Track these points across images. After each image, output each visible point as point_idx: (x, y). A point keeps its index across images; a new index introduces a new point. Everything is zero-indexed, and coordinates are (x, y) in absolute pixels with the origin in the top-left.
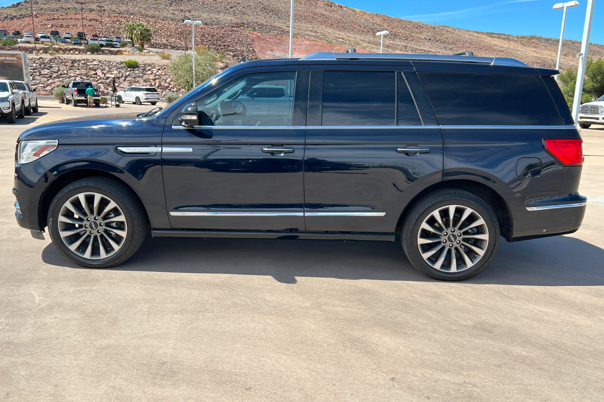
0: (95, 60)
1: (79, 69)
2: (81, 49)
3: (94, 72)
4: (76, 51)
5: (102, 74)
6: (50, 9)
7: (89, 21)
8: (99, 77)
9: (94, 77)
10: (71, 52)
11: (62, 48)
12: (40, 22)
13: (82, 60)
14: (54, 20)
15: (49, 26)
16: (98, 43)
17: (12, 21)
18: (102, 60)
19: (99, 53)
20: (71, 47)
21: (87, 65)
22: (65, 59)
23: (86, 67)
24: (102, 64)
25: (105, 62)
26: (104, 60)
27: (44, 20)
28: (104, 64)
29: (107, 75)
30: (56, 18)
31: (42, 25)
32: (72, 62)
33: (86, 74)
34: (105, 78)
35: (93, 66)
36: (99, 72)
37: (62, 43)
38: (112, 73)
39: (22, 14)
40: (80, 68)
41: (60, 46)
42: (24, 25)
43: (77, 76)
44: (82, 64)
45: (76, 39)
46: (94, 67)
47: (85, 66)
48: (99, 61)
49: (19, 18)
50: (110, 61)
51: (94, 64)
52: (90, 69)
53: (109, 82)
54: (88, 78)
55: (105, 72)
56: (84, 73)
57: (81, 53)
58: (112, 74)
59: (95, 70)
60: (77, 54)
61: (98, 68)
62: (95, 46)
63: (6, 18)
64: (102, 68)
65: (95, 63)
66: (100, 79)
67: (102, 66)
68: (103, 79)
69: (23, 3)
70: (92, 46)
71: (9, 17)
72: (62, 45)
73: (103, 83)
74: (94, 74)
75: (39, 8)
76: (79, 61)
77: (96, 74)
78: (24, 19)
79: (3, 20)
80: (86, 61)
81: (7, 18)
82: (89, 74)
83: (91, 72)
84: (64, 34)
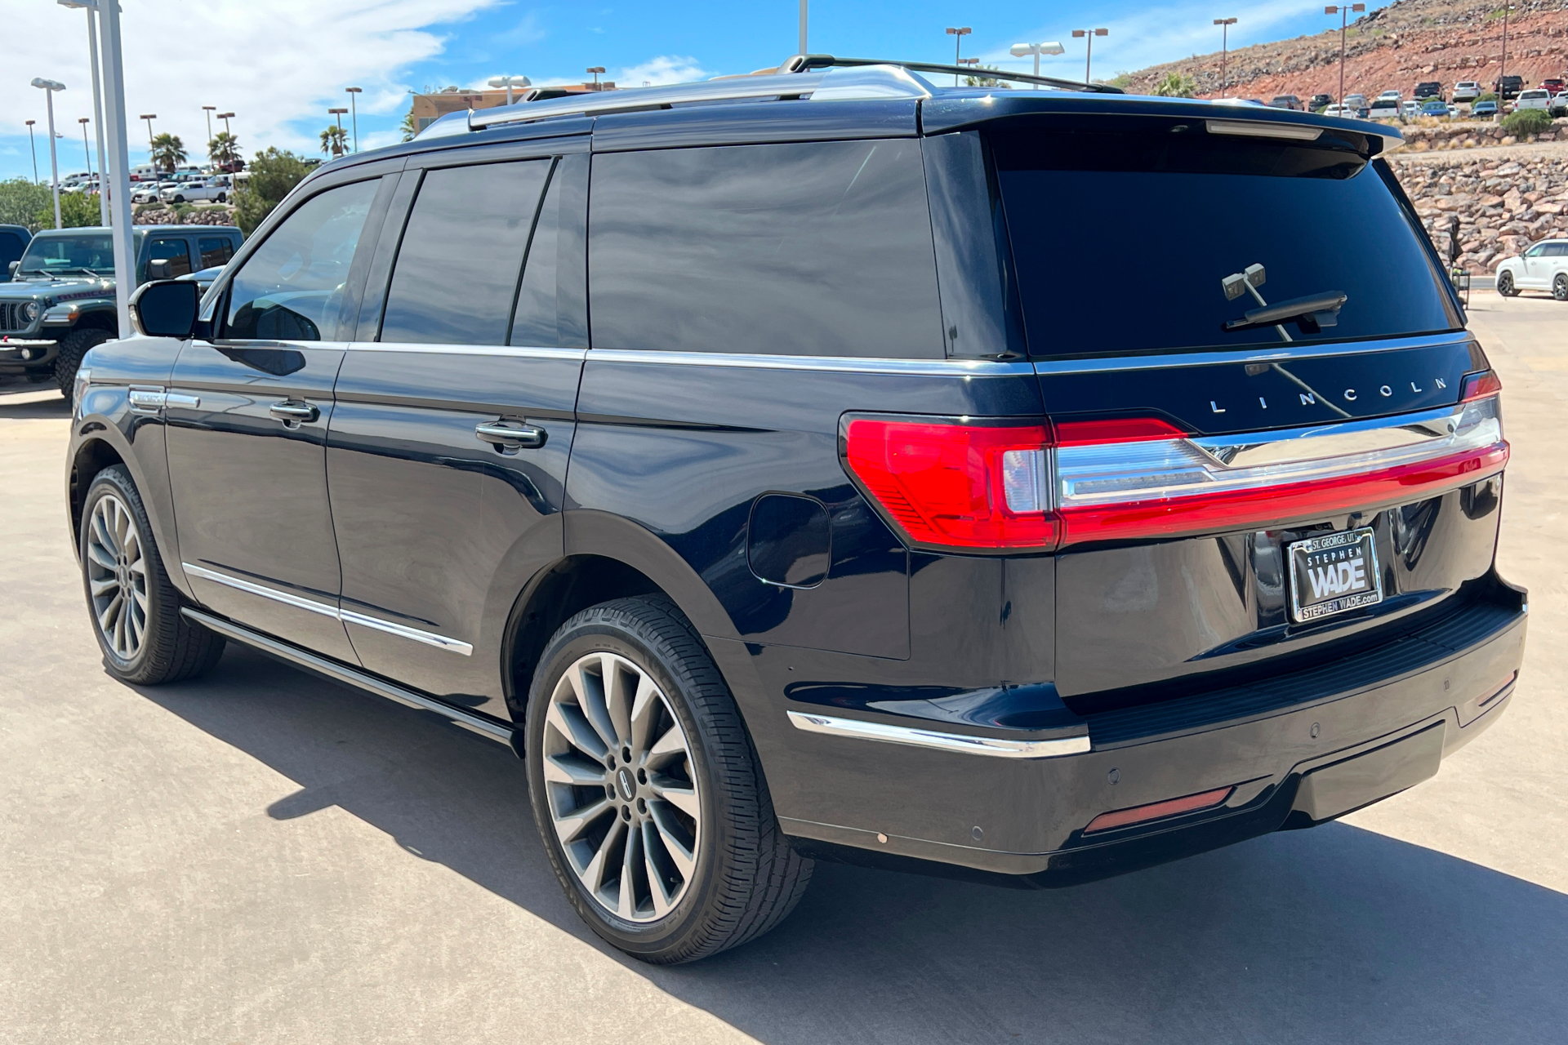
0: (1508, 161)
1: (1450, 193)
2: (1487, 130)
3: (1496, 200)
4: (1467, 138)
5: (1522, 203)
6: (1449, 18)
7: (1554, 36)
8: (1506, 216)
9: (1491, 217)
10: (1454, 141)
11: (1428, 131)
12: (1402, 60)
13: (1466, 164)
14: (1446, 50)
15: (1426, 70)
16: (1545, 106)
17: (1327, 67)
18: (1530, 159)
19: (1542, 136)
20: (1456, 126)
21: (1478, 177)
22: (1414, 165)
23: (1475, 185)
24: (1529, 171)
25: (1539, 166)
26: (1537, 160)
27: (1417, 53)
28: (1534, 172)
29: (1535, 208)
30: (1453, 42)
31: (1407, 68)
32: (1434, 174)
33: (1470, 207)
34: (1526, 217)
35: (1498, 181)
36: (1512, 200)
37: (1433, 115)
38: (1557, 198)
39: (1359, 43)
40: (1453, 189)
41: (1425, 125)
42: (1357, 74)
43: (1439, 215)
44: (1465, 176)
45: (1489, 99)
46: (1500, 184)
47: (1473, 182)
48: (1520, 164)
49: (1348, 56)
50: (1556, 161)
51: (1501, 173)
52: (1485, 190)
53: (1537, 230)
54: (1472, 220)
55: (1532, 196)
56: (1462, 203)
57: (1484, 142)
58: (1553, 202)
59: (1501, 194)
60: (1469, 147)
61: (1512, 186)
62: (1533, 115)
63: (1312, 62)
64: (1523, 186)
65: (1506, 170)
66: (1512, 219)
67: (1527, 179)
68: (1520, 219)
69: (1388, 11)
70: (1523, 118)
71: (1320, 58)
72: (1429, 124)
73: (1516, 233)
74: (1494, 206)
75: (1416, 20)
76: (1458, 167)
77: (1502, 204)
78: (1360, 59)
79: (1303, 67)
80: (1477, 167)
81: (1315, 62)
82: (1479, 206)
83: (1487, 200)
84: (1456, 88)
